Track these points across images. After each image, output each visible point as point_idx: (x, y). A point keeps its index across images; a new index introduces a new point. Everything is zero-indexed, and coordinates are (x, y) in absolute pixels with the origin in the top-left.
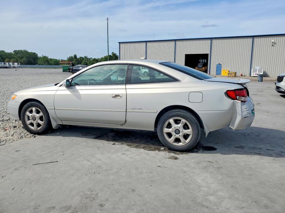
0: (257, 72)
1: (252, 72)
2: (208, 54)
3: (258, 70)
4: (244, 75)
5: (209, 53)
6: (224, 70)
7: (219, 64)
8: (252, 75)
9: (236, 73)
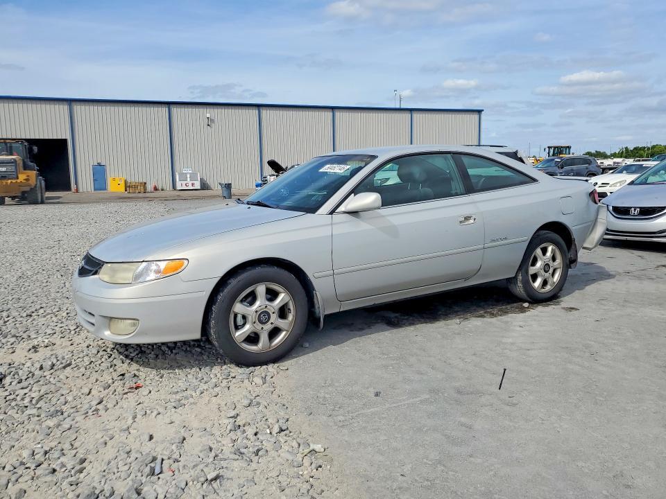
0: (189, 179)
1: (177, 180)
2: (65, 141)
3: (188, 176)
4: (160, 188)
5: (68, 136)
6: (114, 179)
7: (99, 165)
8: (179, 187)
9: (145, 183)
